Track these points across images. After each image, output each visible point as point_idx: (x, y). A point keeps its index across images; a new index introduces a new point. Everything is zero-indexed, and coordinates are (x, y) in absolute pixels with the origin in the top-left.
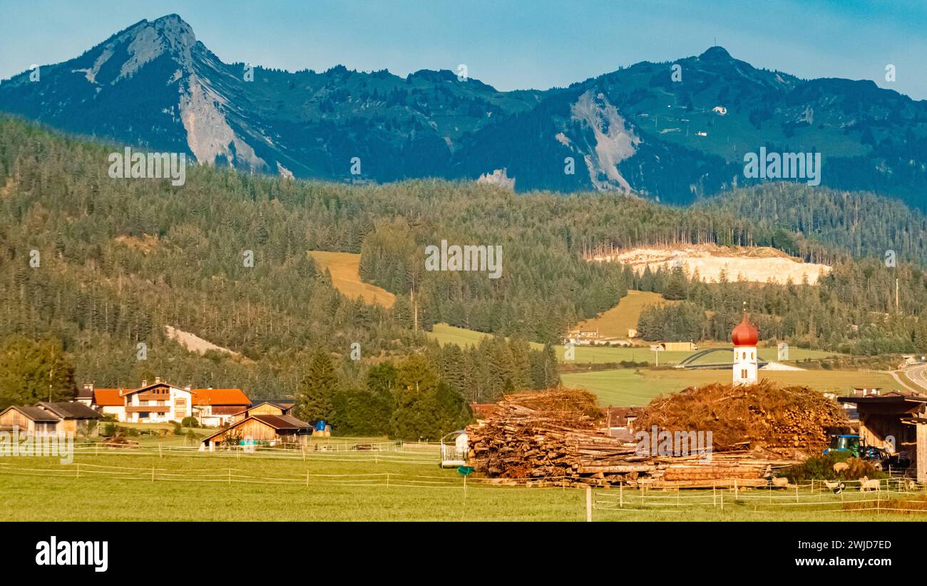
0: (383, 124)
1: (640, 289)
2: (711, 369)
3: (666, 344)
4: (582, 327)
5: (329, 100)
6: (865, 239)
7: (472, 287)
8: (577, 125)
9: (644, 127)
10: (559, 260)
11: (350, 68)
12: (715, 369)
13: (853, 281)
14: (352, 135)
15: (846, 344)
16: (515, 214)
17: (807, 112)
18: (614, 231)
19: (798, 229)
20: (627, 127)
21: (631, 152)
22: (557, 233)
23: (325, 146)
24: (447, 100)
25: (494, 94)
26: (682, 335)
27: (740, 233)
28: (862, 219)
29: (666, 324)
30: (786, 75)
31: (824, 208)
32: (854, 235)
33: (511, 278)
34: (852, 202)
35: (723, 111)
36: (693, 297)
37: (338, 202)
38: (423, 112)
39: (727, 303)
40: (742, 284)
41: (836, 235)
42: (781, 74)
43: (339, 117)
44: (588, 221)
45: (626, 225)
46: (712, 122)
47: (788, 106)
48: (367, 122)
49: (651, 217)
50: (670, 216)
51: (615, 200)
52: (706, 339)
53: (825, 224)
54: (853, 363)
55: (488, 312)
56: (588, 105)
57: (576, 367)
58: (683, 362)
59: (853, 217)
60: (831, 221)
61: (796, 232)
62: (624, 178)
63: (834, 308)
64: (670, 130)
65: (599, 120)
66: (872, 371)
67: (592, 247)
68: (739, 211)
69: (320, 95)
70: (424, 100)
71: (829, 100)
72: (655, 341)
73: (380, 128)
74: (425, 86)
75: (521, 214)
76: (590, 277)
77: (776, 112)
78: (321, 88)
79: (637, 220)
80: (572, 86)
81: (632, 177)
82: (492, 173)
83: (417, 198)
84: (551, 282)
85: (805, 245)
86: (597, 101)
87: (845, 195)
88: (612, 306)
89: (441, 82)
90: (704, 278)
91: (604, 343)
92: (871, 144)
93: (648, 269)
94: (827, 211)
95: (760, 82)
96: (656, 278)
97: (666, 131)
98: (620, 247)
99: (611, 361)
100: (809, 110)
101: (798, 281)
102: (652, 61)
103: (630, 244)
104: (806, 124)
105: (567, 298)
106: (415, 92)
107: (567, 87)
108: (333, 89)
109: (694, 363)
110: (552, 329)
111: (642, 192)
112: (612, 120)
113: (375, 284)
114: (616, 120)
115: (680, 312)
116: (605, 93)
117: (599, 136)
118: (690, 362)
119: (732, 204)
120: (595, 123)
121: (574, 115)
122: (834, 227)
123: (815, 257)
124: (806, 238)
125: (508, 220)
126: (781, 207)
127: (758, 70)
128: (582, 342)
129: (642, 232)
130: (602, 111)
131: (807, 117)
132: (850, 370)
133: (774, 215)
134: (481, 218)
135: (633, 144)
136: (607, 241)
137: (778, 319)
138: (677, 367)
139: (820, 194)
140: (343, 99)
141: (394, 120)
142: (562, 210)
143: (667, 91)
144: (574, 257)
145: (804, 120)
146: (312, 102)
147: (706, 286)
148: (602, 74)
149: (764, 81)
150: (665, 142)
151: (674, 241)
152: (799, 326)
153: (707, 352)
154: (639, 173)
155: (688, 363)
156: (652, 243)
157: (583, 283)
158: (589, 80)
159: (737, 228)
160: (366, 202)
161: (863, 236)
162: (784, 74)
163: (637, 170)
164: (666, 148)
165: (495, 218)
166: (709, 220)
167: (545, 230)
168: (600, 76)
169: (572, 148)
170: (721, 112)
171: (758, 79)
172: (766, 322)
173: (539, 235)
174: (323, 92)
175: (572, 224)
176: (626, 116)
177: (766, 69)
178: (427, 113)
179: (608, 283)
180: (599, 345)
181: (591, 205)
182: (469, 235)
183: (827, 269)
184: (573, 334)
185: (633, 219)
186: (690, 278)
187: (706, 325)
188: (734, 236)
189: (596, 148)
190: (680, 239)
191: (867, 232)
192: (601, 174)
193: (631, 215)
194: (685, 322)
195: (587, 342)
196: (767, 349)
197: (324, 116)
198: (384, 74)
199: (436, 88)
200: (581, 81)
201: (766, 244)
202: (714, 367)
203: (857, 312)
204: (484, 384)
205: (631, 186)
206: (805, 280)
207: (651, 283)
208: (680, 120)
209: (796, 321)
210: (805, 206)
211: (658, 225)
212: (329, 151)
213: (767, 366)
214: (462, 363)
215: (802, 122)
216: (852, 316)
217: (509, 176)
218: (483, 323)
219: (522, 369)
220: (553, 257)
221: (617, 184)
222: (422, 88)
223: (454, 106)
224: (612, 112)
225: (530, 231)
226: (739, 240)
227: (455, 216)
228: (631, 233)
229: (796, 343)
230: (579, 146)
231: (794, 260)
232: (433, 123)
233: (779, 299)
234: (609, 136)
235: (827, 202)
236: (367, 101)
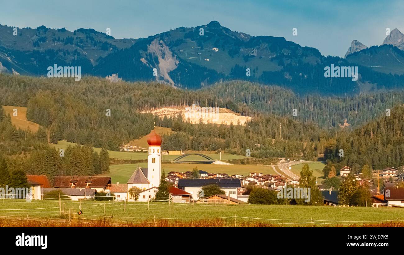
0: (62, 52)
1: (162, 126)
2: (187, 163)
3: (169, 151)
4: (131, 143)
5: (37, 41)
6: (274, 107)
7: (80, 124)
8: (150, 55)
9: (181, 57)
10: (123, 111)
11: (47, 27)
12: (190, 163)
13: (261, 124)
14: (48, 57)
15: (253, 153)
16: (108, 91)
17: (254, 51)
18: (152, 100)
19: (244, 102)
20: (173, 56)
21: (175, 67)
22: (125, 100)
23: (35, 62)
24: (92, 43)
25: (113, 40)
26: (177, 147)
27: (211, 101)
28: (273, 98)
29: (170, 142)
30: (246, 34)
31: (256, 92)
32: (270, 105)
33: (99, 120)
34: (269, 90)
35: (217, 50)
36: (185, 130)
37: (25, 84)
38: (81, 48)
39: (200, 133)
40: (210, 125)
41: (261, 104)
42: (243, 34)
43: (42, 49)
44: (140, 95)
45: (158, 97)
46: (211, 55)
47: (246, 48)
48: (55, 51)
49: (170, 93)
50: (179, 93)
51: (155, 85)
52: (189, 149)
53: (256, 99)
54: (255, 162)
55: (86, 135)
56: (156, 46)
57: (124, 161)
58: (175, 160)
59: (269, 97)
60: (259, 99)
61: (244, 103)
62: (171, 79)
63: (250, 136)
64: (193, 58)
65: (160, 52)
66: (264, 165)
67: (142, 107)
68: (218, 93)
69: (34, 39)
70: (81, 42)
71: (264, 45)
72: (165, 150)
73: (61, 54)
74: (82, 36)
75: (110, 91)
76: (137, 120)
77: (240, 51)
78: (34, 36)
79: (163, 94)
80: (149, 37)
81: (175, 79)
82: (111, 76)
83: (63, 83)
84: (118, 122)
85: (241, 108)
86: (160, 44)
87: (266, 87)
88: (147, 134)
89: (89, 34)
90: (192, 122)
91: (140, 150)
92: (283, 66)
93: (166, 117)
94: (257, 94)
95: (234, 37)
96: (169, 121)
97: (191, 58)
98: (155, 107)
99: (141, 159)
100: (255, 50)
101: (235, 124)
102: (185, 27)
103: (160, 105)
104: (254, 56)
105: (125, 129)
106: (77, 38)
107: (147, 38)
108: (39, 36)
109: (180, 161)
110: (116, 144)
111: (179, 85)
112: (166, 52)
113: (34, 122)
114: (168, 53)
115: (177, 137)
116: (163, 40)
117: (160, 59)
118: (178, 160)
119: (215, 90)
120: (159, 54)
121: (149, 50)
122: (261, 101)
123: (246, 113)
124: (248, 106)
125: (104, 94)
126: (237, 91)
127: (233, 32)
128: (130, 150)
129: (166, 100)
130: (162, 49)
131: (254, 53)
132: (254, 165)
133: (234, 95)
134: (92, 93)
135: (175, 64)
136: (149, 104)
137: (223, 140)
138: (172, 162)
139: (255, 86)
140: (44, 41)
141: (67, 51)
142: (130, 90)
143: (192, 40)
144: (130, 111)
145: (253, 54)
146: (30, 42)
147: (192, 125)
148: (163, 32)
149: (236, 37)
150: (190, 63)
151: (180, 105)
152: (232, 144)
153: (186, 155)
154: (178, 77)
155: (177, 161)
156: (170, 105)
157: (134, 123)
158: (157, 35)
159: (210, 99)
160: (38, 84)
161: (273, 106)
162: (244, 34)
163: (177, 76)
164: (191, 66)
165: (98, 93)
166: (197, 95)
167: (120, 99)
168: (162, 33)
169: (148, 65)
170: (216, 50)
171: (233, 36)
172: (217, 142)
173: (118, 101)
174: (35, 38)
175: (133, 96)
176: (173, 51)
177: (237, 31)
178: (82, 48)
179: (145, 123)
180: (138, 152)
181: (143, 87)
182: (81, 99)
183: (250, 118)
184: (126, 146)
185: (161, 94)
186: (185, 121)
187: (189, 143)
188: (209, 103)
189: (159, 65)
190: (183, 104)
191: (275, 103)
192: (161, 77)
193: (161, 92)
194: (179, 141)
195: (132, 150)
196: (217, 155)
197: (35, 49)
198: (63, 30)
199: (87, 37)
200: (153, 35)
201: (224, 107)
202: (189, 162)
203: (260, 138)
204: (67, 168)
205: (174, 82)
206: (239, 123)
207: (167, 123)
208: (197, 53)
209: (231, 142)
210: (248, 91)
211: (173, 97)
212: (37, 64)
213: (215, 162)
214: (55, 158)
215: (252, 55)
216: (258, 140)
217: (119, 77)
218: (83, 141)
219: (87, 161)
220: (120, 110)
221: (168, 81)
222: (80, 36)
223: (95, 45)
224: (166, 49)
225: (113, 99)
226: (211, 105)
227: (80, 92)
228: (160, 101)
229: (230, 152)
230: (151, 64)
231: (236, 114)
232: (85, 53)
233: (225, 132)
234: (165, 60)
235: (258, 90)
236: (55, 42)
